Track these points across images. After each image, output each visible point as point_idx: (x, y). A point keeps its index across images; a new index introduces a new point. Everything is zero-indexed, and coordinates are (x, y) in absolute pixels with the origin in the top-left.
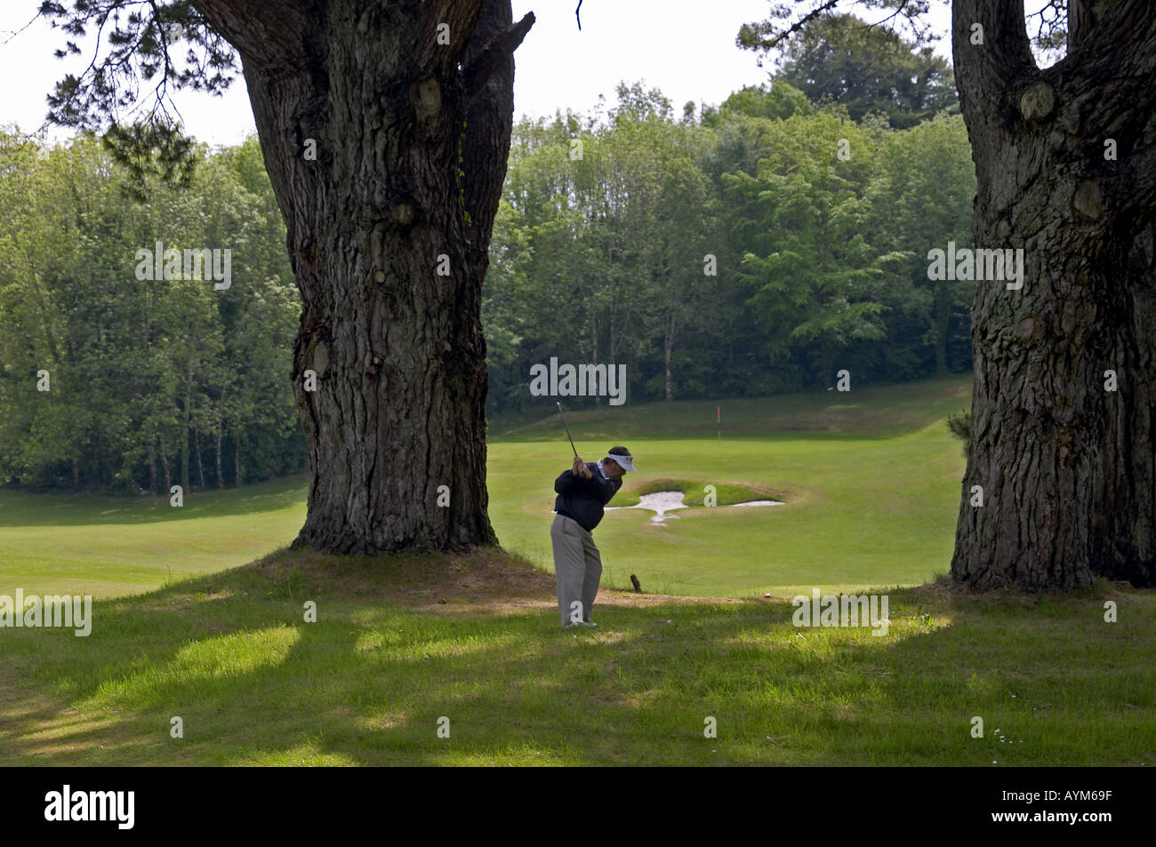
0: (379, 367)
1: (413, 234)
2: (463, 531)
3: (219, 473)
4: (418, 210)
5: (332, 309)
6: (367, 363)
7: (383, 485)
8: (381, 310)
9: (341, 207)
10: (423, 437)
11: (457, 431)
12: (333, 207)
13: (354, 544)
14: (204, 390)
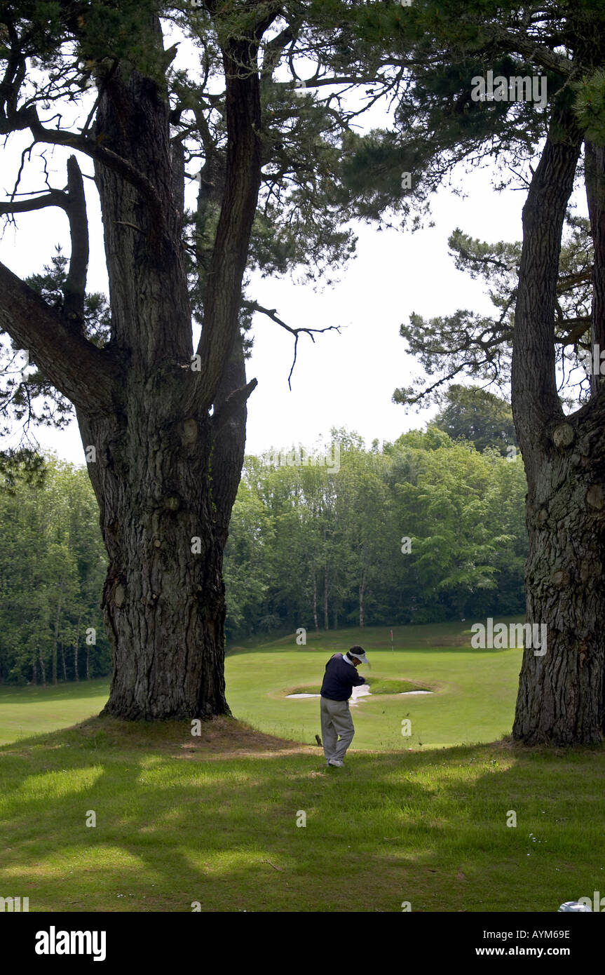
0: (156, 600)
1: (179, 516)
2: (208, 706)
3: (76, 671)
4: (182, 502)
5: (127, 563)
6: (148, 598)
7: (158, 676)
8: (158, 564)
9: (134, 499)
10: (183, 646)
11: (205, 642)
12: (129, 499)
13: (138, 714)
14: (67, 618)
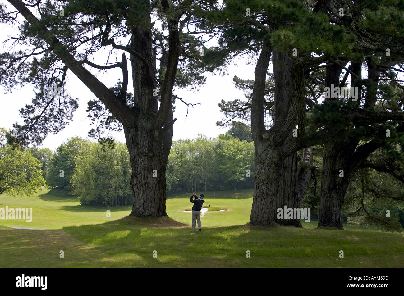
0: (146, 182)
1: (153, 158)
2: (161, 213)
3: (122, 203)
4: (154, 154)
5: (138, 171)
6: (144, 181)
7: (146, 204)
8: (146, 172)
9: (140, 153)
10: (154, 196)
11: (160, 195)
12: (138, 153)
13: (140, 215)
14: (120, 188)
